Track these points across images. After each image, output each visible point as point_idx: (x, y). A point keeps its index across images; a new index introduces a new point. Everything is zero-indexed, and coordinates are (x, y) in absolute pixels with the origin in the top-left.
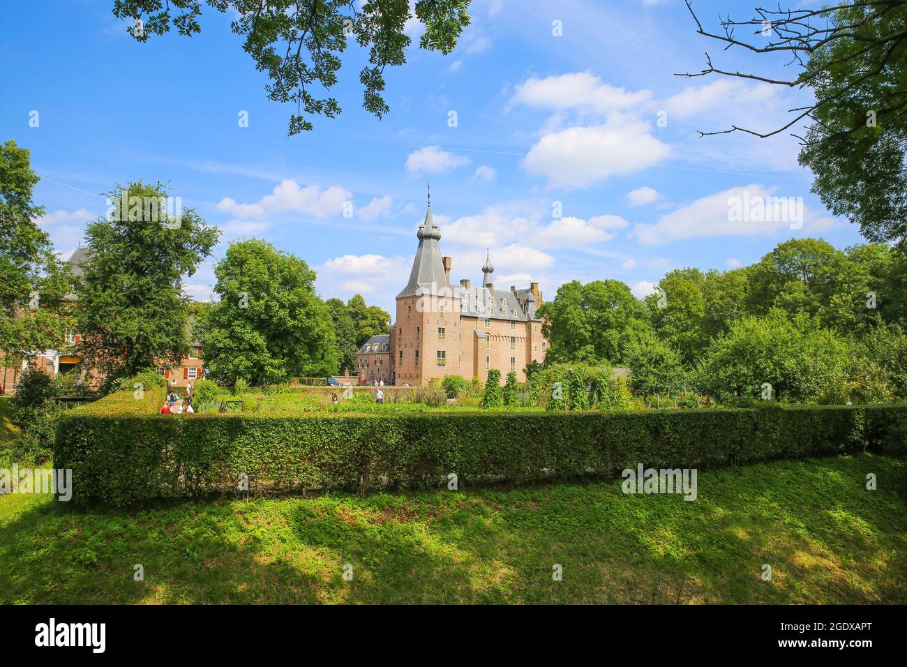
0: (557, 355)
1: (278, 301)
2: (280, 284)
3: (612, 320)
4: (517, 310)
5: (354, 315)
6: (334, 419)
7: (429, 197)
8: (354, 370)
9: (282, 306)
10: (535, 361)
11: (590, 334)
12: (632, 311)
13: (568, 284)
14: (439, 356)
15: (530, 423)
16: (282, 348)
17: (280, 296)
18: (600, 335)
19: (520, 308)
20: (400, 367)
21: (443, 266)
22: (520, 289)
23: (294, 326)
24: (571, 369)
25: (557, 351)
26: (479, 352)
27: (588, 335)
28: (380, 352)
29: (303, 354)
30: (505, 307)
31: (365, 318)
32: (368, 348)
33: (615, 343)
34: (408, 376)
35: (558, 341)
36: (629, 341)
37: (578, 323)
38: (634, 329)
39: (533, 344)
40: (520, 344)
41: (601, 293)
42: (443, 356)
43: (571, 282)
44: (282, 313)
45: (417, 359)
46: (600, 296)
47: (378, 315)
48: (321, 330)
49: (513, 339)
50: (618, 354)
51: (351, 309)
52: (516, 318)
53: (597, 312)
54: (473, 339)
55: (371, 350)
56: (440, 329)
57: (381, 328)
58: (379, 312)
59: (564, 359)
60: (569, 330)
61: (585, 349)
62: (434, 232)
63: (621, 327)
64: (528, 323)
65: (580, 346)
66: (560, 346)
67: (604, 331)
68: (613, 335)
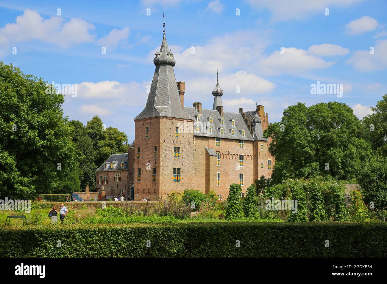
0: (284, 172)
1: (27, 122)
2: (29, 107)
3: (336, 139)
4: (245, 130)
5: (93, 136)
6: (121, 230)
7: (164, 26)
8: (93, 186)
9: (32, 127)
10: (263, 177)
11: (315, 153)
12: (355, 130)
13: (294, 106)
14: (174, 173)
15: (297, 232)
16: (31, 167)
17: (29, 118)
18: (324, 154)
19: (247, 129)
20: (138, 183)
21: (178, 91)
22: (248, 111)
23: (43, 146)
24: (305, 184)
25: (285, 168)
26: (211, 169)
27: (313, 153)
28: (119, 169)
29: (52, 171)
30: (233, 127)
31: (103, 138)
32: (108, 166)
33: (339, 161)
34: (146, 191)
35: (285, 159)
36: (352, 159)
37: (304, 142)
38: (357, 147)
39: (260, 162)
40: (248, 161)
41: (325, 115)
42: (179, 173)
43: (296, 104)
44: (31, 134)
45: (154, 176)
46: (324, 118)
47: (115, 135)
48: (68, 149)
49: (241, 157)
50: (342, 171)
51: (90, 130)
52: (244, 137)
53: (322, 132)
54: (205, 157)
55: (110, 168)
56: (175, 148)
57: (118, 148)
58: (116, 132)
59: (291, 175)
60: (295, 149)
61: (311, 166)
62: (169, 59)
63: (344, 146)
64: (255, 143)
65: (306, 163)
66: (287, 163)
67: (328, 149)
68: (337, 153)
